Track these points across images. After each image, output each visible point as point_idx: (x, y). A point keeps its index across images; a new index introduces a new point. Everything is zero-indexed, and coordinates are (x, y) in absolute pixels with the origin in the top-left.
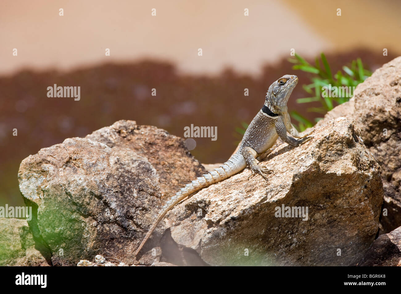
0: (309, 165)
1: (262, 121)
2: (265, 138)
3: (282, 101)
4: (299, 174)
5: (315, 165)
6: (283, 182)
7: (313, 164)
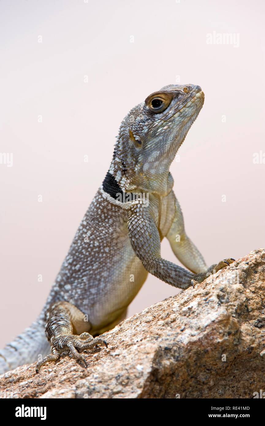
0: (206, 324)
1: (101, 217)
2: (109, 269)
3: (157, 159)
4: (175, 348)
5: (225, 326)
6: (127, 367)
7: (220, 322)
